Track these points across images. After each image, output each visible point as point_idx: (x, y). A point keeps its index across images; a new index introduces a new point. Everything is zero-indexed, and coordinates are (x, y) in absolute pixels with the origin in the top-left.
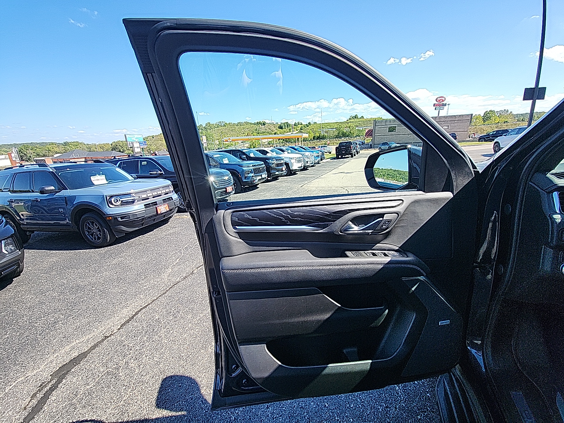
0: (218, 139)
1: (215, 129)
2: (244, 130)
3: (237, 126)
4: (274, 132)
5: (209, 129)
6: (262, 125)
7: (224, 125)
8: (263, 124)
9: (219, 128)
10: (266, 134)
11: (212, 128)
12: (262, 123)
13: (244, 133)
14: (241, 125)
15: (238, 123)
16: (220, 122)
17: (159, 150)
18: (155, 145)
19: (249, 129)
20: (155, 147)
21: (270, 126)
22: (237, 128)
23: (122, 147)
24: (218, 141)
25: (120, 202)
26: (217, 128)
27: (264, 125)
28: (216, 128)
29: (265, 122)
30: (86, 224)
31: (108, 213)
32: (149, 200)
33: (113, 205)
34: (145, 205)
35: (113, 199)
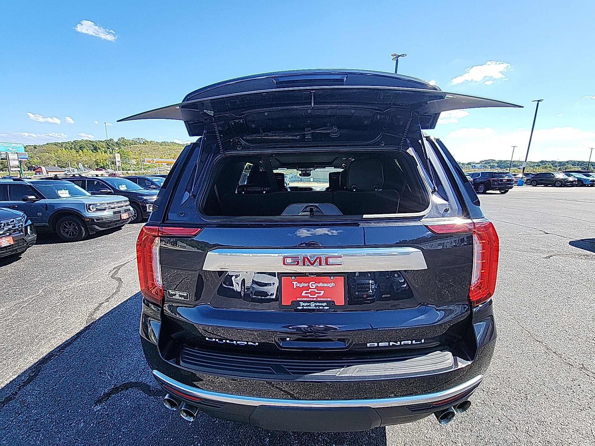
0: (136, 159)
1: (132, 146)
2: (171, 151)
3: (161, 145)
5: (123, 145)
7: (144, 142)
9: (137, 145)
11: (127, 145)
13: (170, 155)
14: (166, 145)
15: (162, 142)
16: (139, 139)
17: (45, 164)
19: (176, 151)
22: (161, 147)
24: (135, 160)
25: (95, 209)
26: (134, 145)
28: (132, 144)
30: (63, 225)
31: (87, 216)
32: (116, 209)
33: (91, 211)
34: (113, 212)
35: (91, 207)
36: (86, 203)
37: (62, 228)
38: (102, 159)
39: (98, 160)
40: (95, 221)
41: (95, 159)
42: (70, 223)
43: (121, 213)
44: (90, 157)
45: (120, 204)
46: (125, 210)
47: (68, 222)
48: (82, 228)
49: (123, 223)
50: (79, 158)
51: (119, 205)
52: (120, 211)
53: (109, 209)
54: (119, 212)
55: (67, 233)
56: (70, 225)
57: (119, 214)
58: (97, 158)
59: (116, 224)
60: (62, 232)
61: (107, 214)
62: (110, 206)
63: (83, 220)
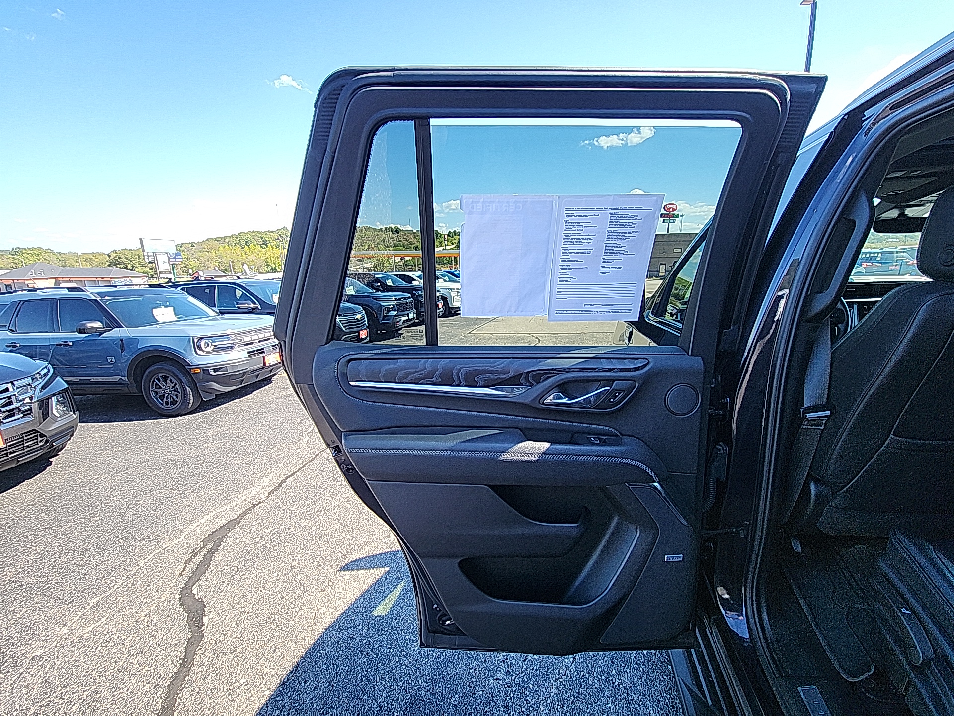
2: (363, 241)
4: (414, 245)
6: (393, 233)
8: (396, 231)
10: (401, 248)
12: (394, 230)
17: (203, 268)
18: (196, 260)
19: (371, 239)
20: (198, 263)
21: (407, 234)
23: (131, 261)
27: (398, 233)
29: (398, 228)
30: (154, 381)
31: (194, 363)
32: (254, 345)
33: (203, 351)
34: (249, 352)
35: (203, 342)
36: (192, 335)
37: (152, 388)
38: (273, 257)
39: (267, 258)
40: (212, 373)
41: (264, 258)
42: (166, 377)
43: (264, 352)
44: (258, 254)
45: (264, 333)
46: (273, 346)
47: (161, 377)
48: (188, 388)
49: (271, 371)
50: (245, 256)
51: (261, 336)
52: (263, 349)
53: (238, 347)
54: (261, 351)
55: (162, 397)
56: (166, 382)
57: (262, 355)
58: (267, 255)
59: (257, 376)
60: (152, 395)
61: (237, 357)
62: (241, 340)
63: (187, 373)
